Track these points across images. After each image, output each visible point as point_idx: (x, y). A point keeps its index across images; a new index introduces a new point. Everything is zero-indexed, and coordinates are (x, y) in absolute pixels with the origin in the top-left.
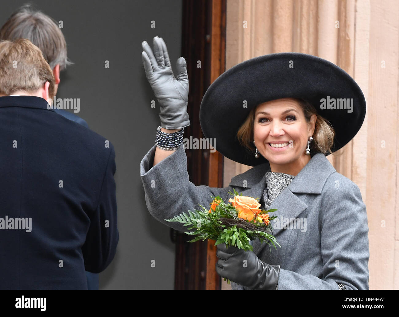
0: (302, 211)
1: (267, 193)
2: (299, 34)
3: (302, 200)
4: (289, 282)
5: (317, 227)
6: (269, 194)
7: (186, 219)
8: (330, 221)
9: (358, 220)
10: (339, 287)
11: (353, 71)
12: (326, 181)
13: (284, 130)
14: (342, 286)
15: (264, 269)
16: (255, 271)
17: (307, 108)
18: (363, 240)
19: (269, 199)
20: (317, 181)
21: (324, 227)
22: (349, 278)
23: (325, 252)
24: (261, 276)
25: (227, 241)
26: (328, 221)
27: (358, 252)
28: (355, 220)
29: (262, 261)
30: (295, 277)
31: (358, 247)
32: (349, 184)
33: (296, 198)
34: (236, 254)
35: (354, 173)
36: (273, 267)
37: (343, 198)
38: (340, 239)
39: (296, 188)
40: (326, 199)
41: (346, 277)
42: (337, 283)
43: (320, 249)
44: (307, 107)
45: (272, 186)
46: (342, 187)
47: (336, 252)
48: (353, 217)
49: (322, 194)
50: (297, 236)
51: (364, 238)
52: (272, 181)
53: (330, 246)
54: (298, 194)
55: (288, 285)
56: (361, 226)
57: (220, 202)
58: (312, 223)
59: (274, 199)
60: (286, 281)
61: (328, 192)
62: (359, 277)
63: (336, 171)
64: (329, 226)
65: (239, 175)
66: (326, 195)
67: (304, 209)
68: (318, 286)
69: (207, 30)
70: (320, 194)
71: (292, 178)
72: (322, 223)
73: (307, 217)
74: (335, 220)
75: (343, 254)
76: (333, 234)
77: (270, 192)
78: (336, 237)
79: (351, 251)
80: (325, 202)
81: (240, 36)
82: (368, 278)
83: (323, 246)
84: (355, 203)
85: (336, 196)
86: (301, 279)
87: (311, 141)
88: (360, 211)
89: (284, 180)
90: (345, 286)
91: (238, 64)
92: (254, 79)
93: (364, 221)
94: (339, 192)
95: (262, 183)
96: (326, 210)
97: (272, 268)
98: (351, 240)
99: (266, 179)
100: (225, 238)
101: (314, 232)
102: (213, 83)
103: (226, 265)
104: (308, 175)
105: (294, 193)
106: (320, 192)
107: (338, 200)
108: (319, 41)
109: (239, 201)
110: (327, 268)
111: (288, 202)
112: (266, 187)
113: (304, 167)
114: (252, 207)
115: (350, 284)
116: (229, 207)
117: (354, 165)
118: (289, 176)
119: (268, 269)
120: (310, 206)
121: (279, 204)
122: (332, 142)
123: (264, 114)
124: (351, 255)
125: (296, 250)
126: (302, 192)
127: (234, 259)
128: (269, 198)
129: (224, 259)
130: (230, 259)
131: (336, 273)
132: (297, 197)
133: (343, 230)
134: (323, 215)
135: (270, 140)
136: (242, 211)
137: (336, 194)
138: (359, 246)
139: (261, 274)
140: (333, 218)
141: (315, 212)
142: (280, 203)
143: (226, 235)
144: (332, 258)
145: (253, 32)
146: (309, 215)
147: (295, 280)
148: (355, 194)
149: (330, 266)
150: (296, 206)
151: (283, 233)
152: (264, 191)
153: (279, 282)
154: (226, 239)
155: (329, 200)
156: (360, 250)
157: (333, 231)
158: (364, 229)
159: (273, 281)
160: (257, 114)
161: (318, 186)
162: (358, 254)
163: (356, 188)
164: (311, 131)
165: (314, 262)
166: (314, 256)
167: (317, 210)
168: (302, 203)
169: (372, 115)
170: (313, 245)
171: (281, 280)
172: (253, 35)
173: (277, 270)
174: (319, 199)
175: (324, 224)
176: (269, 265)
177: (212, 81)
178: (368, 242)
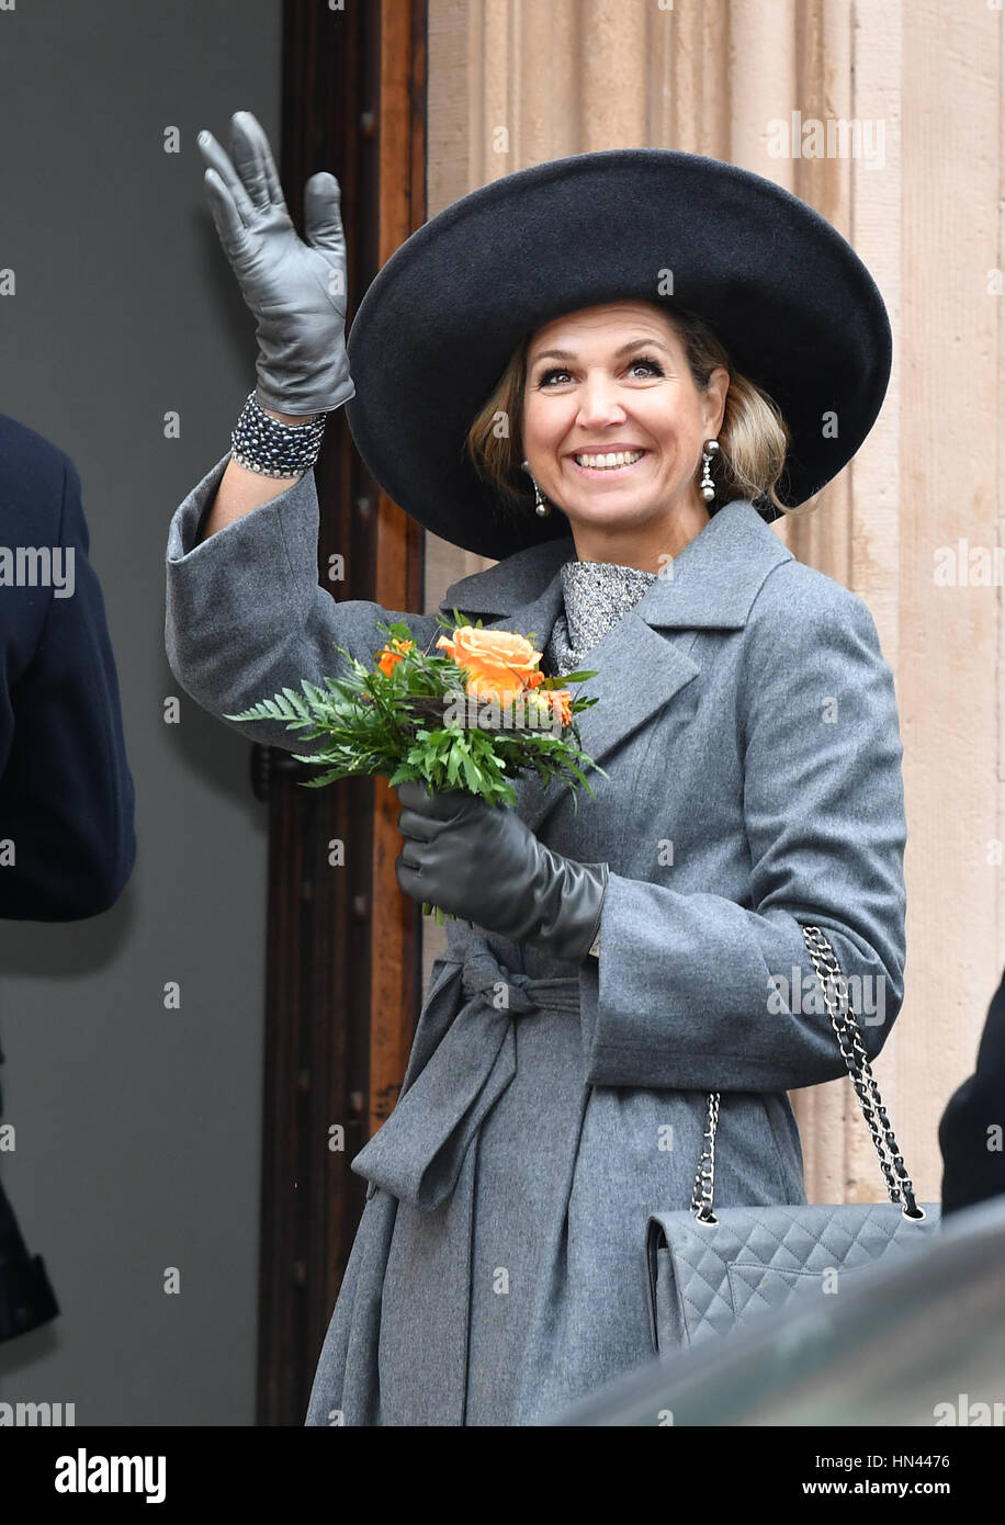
0: (682, 684)
1: (564, 633)
2: (667, 105)
3: (682, 650)
4: (638, 917)
5: (732, 740)
6: (572, 634)
7: (294, 708)
8: (774, 718)
9: (868, 714)
10: (807, 935)
11: (847, 220)
12: (762, 588)
13: (622, 407)
14: (815, 931)
15: (557, 873)
16: (526, 879)
17: (695, 342)
18: (883, 782)
19: (572, 649)
20: (732, 589)
21: (754, 738)
22: (839, 905)
23: (758, 821)
24: (546, 896)
25: (428, 770)
26: (767, 717)
27: (867, 821)
28: (858, 715)
29: (549, 848)
30: (659, 899)
31: (870, 805)
32: (837, 596)
33: (662, 644)
34: (462, 820)
35: (858, 558)
36: (588, 868)
37: (818, 642)
38: (808, 778)
39: (664, 611)
40: (761, 645)
41: (829, 902)
42: (800, 922)
43: (742, 813)
44: (697, 338)
45: (582, 608)
46: (813, 605)
47: (793, 821)
48: (851, 704)
49: (748, 629)
50: (664, 767)
51: (886, 775)
52: (582, 590)
53: (776, 801)
54: (670, 632)
55: (634, 926)
56: (879, 737)
57: (407, 647)
58: (715, 724)
59: (589, 649)
60: (629, 913)
61: (766, 622)
62: (873, 902)
63: (793, 556)
64: (771, 735)
65: (474, 576)
66: (763, 631)
67: (689, 678)
68: (734, 928)
69: (366, 95)
70: (740, 630)
71: (648, 582)
72: (749, 724)
73: (700, 705)
74: (791, 714)
75: (818, 826)
76: (783, 762)
77: (576, 626)
78: (795, 772)
79: (844, 817)
80: (756, 656)
81: (473, 115)
82: (904, 906)
83: (751, 803)
84: (857, 661)
85: (794, 636)
86: (678, 907)
87: (713, 452)
88: (875, 687)
89: (622, 588)
90: (827, 931)
91: (471, 193)
92: (523, 237)
93: (890, 720)
94: (804, 621)
95: (547, 600)
96: (760, 683)
97: (583, 871)
98: (845, 779)
99: (562, 586)
100: (423, 762)
101: (722, 754)
102: (384, 265)
103: (428, 860)
104: (701, 570)
105: (656, 628)
106: (742, 623)
107: (801, 649)
108: (734, 125)
109: (469, 643)
110: (765, 872)
111: (634, 658)
112: (561, 611)
113: (689, 543)
114: (513, 662)
115: (840, 925)
116: (439, 662)
117: (855, 534)
118: (639, 573)
119: (570, 874)
120: (707, 670)
121: (605, 666)
122: (782, 458)
123: (558, 358)
124: (845, 831)
125: (662, 814)
126: (680, 623)
127: (454, 838)
128: (571, 647)
129: (423, 839)
130: (441, 838)
131: (794, 888)
132: (666, 642)
133: (819, 747)
134: (752, 699)
135: (576, 442)
136: (478, 675)
137: (794, 629)
138: (869, 803)
139: (545, 891)
140: (784, 707)
141: (723, 687)
142: (608, 659)
143: (425, 751)
144: (782, 840)
145: (517, 98)
146: (705, 698)
147: (657, 909)
148: (857, 631)
149: (775, 868)
150: (662, 669)
151: (619, 760)
152: (553, 626)
153: (603, 915)
154: (427, 765)
155: (769, 650)
156: (876, 816)
157: (786, 750)
158: (888, 746)
159: (584, 912)
160: (535, 362)
161: (734, 604)
162: (868, 827)
163: (859, 610)
164: (711, 423)
165: (720, 855)
166: (720, 836)
167: (732, 682)
168: (683, 658)
169: (913, 366)
170: (718, 798)
171: (611, 909)
172: (516, 111)
173: (599, 878)
174: (736, 644)
175: (754, 729)
176: (572, 861)
177: (382, 255)
178: (901, 789)
